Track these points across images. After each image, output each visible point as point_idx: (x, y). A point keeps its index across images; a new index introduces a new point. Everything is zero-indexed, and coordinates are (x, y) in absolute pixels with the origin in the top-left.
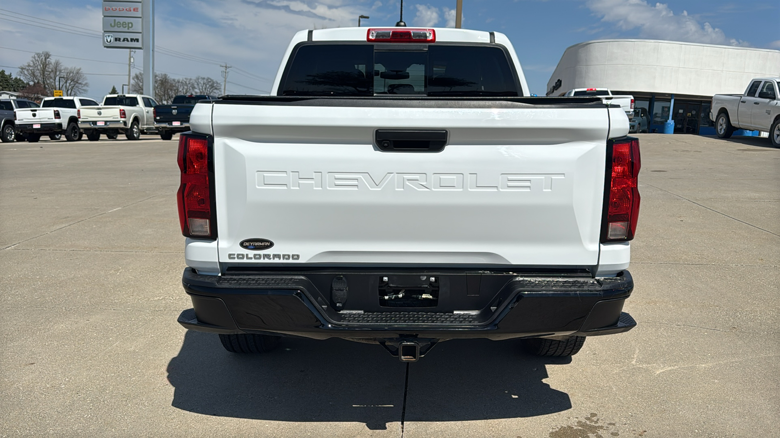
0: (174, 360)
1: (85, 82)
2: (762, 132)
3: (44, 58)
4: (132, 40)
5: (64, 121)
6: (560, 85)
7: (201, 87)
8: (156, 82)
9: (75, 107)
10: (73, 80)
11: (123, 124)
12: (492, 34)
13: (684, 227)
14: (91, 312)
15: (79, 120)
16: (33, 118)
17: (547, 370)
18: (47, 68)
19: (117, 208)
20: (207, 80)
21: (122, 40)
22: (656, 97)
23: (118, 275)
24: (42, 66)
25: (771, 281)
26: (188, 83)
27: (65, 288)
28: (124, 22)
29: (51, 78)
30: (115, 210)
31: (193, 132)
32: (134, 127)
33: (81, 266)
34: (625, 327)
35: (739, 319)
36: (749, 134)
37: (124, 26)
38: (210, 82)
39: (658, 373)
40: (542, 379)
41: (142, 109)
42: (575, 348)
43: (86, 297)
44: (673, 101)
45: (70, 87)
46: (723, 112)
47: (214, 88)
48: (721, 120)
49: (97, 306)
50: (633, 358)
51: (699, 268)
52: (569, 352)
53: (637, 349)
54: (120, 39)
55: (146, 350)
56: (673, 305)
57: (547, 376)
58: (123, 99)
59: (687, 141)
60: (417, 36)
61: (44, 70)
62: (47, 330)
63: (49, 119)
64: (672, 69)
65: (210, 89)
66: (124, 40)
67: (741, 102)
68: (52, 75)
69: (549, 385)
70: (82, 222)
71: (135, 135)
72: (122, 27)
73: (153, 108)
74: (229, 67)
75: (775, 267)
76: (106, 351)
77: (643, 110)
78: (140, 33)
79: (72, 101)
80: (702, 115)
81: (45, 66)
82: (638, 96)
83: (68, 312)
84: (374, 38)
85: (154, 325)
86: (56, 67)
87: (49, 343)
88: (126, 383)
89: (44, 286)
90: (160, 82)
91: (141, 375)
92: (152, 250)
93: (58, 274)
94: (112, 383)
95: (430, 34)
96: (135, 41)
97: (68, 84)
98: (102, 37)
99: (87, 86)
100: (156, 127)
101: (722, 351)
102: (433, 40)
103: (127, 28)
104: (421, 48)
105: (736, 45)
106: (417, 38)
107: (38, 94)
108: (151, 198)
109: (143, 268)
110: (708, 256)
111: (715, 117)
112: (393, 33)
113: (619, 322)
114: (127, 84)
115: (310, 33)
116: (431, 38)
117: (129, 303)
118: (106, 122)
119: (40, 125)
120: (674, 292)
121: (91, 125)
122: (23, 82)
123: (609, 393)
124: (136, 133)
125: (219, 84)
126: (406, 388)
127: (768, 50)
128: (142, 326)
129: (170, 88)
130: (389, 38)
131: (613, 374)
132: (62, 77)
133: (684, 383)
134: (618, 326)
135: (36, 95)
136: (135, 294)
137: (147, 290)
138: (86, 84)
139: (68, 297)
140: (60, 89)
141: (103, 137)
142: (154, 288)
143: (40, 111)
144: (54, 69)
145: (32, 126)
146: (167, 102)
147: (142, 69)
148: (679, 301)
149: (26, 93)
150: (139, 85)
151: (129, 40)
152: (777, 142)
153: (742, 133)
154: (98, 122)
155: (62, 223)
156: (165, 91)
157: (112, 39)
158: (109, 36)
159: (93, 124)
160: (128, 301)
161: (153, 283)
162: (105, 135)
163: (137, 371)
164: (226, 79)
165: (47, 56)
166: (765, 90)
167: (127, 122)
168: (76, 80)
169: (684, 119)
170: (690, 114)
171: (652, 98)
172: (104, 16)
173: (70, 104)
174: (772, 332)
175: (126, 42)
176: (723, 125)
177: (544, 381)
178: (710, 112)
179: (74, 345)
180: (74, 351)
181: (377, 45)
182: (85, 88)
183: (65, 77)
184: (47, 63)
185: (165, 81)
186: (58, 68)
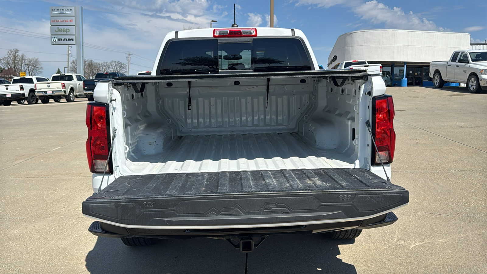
0: (90, 252)
1: (41, 66)
2: (461, 84)
3: (15, 52)
4: (69, 40)
5: (26, 92)
6: (336, 59)
7: (114, 67)
8: (85, 65)
9: (33, 83)
10: (33, 66)
11: (64, 92)
12: (293, 30)
13: (419, 146)
14: (37, 220)
15: (36, 91)
16: (6, 90)
17: (339, 248)
18: (16, 59)
19: (57, 147)
20: (118, 62)
21: (63, 40)
22: (395, 64)
23: (56, 194)
24: (13, 57)
25: (478, 180)
26: (105, 65)
27: (20, 204)
28: (64, 29)
29: (19, 65)
30: (56, 149)
31: (96, 102)
32: (71, 94)
33: (31, 188)
34: (391, 221)
35: (460, 207)
36: (453, 85)
37: (64, 31)
38: (119, 64)
39: (411, 247)
40: (336, 256)
41: (76, 83)
42: (357, 233)
43: (34, 210)
44: (405, 66)
45: (31, 70)
46: (437, 72)
47: (122, 68)
48: (436, 77)
49: (41, 216)
50: (394, 238)
51: (432, 173)
52: (353, 236)
53: (397, 231)
55: (72, 246)
56: (418, 200)
57: (339, 253)
58: (64, 76)
59: (416, 91)
60: (245, 33)
61: (14, 60)
62: (6, 234)
63: (16, 91)
64: (404, 46)
65: (120, 68)
67: (448, 65)
68: (20, 63)
69: (341, 260)
70: (34, 158)
71: (72, 99)
72: (62, 32)
73: (83, 82)
74: (131, 54)
75: (479, 170)
76: (45, 248)
77: (388, 72)
78: (74, 35)
79: (31, 79)
80: (424, 74)
81: (15, 57)
82: (384, 64)
83: (21, 221)
84: (218, 35)
85: (78, 228)
87: (7, 244)
88: (57, 271)
89: (6, 203)
90: (88, 65)
91: (68, 264)
92: (78, 176)
93: (16, 194)
94: (48, 271)
95: (253, 31)
96: (71, 40)
97: (30, 68)
98: (50, 38)
99: (42, 69)
100: (85, 94)
101: (452, 230)
102: (256, 35)
103: (66, 32)
104: (249, 41)
105: (443, 31)
106: (245, 34)
107: (11, 75)
108: (79, 140)
109: (72, 188)
110: (437, 165)
111: (433, 75)
112: (230, 31)
113: (386, 218)
114: (67, 67)
115: (177, 33)
116: (254, 34)
117: (62, 213)
118: (53, 92)
119: (11, 95)
120: (417, 191)
121: (43, 94)
122: (1, 68)
123: (381, 263)
124: (72, 98)
125: (125, 65)
126: (246, 267)
127: (461, 33)
128: (70, 229)
129: (94, 68)
130: (227, 35)
131: (382, 250)
132: (26, 64)
133: (429, 254)
134: (386, 221)
135: (9, 76)
136: (66, 206)
137: (74, 204)
138: (41, 68)
139: (22, 210)
140: (24, 72)
141: (51, 100)
142: (79, 202)
143: (11, 86)
144: (21, 59)
145: (6, 96)
146: (93, 77)
147: (76, 57)
148: (421, 196)
149: (3, 74)
150: (75, 67)
151: (68, 40)
152: (471, 90)
153: (449, 85)
154: (48, 92)
155: (21, 159)
156: (91, 70)
157: (57, 39)
158: (55, 38)
159: (44, 93)
160: (62, 211)
161: (78, 198)
162: (53, 100)
163: (65, 262)
164: (129, 61)
165: (17, 51)
166: (462, 58)
167: (66, 91)
168: (35, 65)
169: (413, 77)
170: (417, 74)
171: (392, 65)
172: (52, 26)
173: (30, 81)
174: (482, 215)
175: (65, 41)
176: (438, 80)
177: (338, 257)
178: (429, 72)
179: (24, 245)
180: (23, 249)
181: (219, 39)
182: (41, 70)
183: (28, 64)
184: (17, 55)
185: (91, 64)
186: (23, 58)
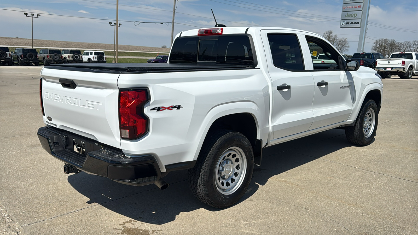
1: (348, 45)
3: (329, 34)
4: (355, 23)
7: (415, 47)
18: (330, 39)
24: (327, 38)
26: (407, 44)
28: (352, 14)
54: (349, 23)
66: (351, 24)
68: (332, 42)
72: (351, 17)
78: (360, 19)
86: (335, 38)
96: (357, 24)
97: (339, 47)
98: (340, 22)
99: (349, 48)
103: (353, 17)
129: (395, 48)
138: (348, 47)
144: (333, 39)
151: (354, 23)
157: (345, 23)
158: (343, 22)
165: (331, 33)
168: (343, 44)
172: (343, 12)
175: (352, 24)
183: (338, 43)
184: (330, 36)
185: (393, 43)
186: (335, 39)
